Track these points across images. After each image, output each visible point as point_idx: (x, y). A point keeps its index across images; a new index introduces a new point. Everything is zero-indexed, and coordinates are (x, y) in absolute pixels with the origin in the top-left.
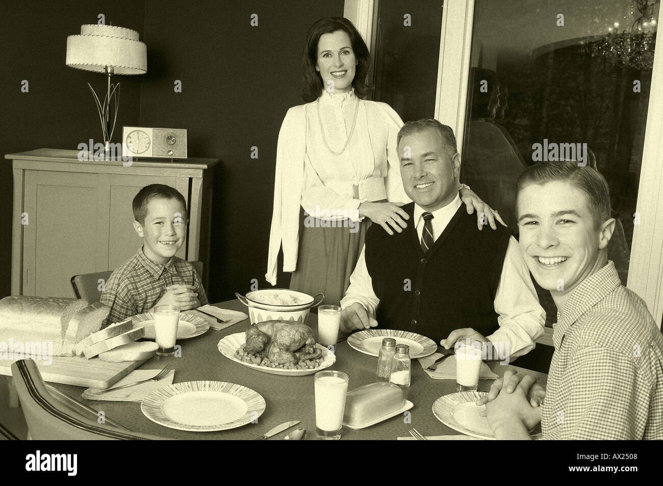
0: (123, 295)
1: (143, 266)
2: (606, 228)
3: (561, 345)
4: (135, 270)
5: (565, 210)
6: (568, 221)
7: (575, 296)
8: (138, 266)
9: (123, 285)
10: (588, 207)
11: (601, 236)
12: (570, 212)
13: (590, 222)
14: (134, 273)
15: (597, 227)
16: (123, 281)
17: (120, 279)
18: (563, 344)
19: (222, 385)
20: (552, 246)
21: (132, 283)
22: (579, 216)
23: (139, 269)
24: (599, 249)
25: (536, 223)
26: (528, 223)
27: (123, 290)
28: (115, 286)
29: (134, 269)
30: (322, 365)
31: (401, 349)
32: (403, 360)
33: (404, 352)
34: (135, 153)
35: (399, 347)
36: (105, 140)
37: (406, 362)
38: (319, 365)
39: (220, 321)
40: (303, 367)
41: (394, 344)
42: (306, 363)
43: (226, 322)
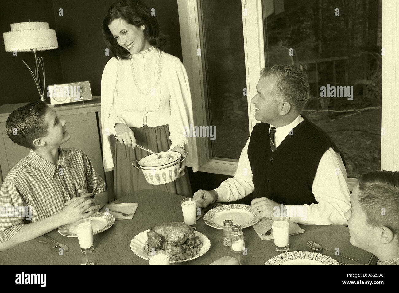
30: (202, 250)
31: (235, 229)
32: (238, 235)
33: (238, 230)
34: (58, 101)
35: (234, 227)
36: (40, 95)
37: (240, 237)
38: (200, 250)
39: (125, 215)
40: (189, 255)
41: (231, 224)
42: (191, 251)
43: (130, 215)
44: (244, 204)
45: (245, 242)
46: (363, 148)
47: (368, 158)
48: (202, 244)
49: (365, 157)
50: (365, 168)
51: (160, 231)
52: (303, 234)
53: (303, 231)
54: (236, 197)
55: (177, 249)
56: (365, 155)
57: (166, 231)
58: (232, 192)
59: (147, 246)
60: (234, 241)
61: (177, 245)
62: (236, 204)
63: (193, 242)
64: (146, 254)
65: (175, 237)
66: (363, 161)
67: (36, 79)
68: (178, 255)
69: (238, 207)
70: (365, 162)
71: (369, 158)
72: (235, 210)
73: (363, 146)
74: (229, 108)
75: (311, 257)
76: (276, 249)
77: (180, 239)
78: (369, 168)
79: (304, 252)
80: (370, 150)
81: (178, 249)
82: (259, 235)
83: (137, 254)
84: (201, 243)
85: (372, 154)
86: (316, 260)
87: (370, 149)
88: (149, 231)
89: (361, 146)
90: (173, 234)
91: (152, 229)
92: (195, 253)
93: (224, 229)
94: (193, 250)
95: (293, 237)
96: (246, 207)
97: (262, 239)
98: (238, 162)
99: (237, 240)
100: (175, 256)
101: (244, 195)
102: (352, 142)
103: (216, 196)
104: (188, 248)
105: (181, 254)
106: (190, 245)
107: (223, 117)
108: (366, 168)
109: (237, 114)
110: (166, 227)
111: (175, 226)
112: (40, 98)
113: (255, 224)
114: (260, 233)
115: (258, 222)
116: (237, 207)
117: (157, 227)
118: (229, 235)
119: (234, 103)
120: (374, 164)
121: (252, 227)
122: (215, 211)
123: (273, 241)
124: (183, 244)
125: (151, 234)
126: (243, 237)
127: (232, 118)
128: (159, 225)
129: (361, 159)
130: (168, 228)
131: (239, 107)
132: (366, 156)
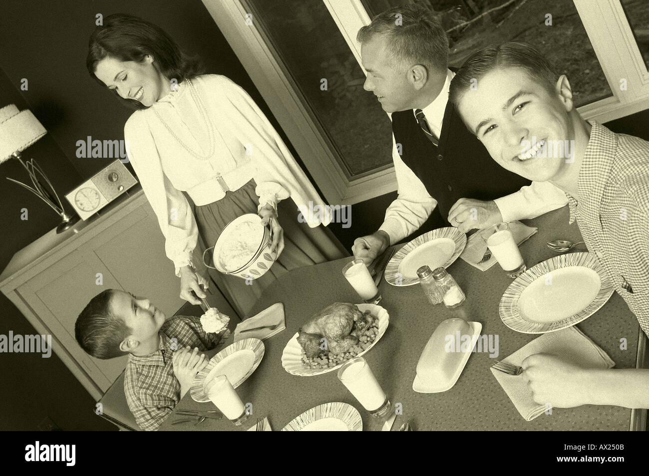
0: (150, 402)
1: (143, 366)
2: (561, 88)
3: (602, 226)
4: (141, 374)
5: (513, 96)
6: (522, 105)
7: (584, 172)
8: (140, 368)
9: (142, 397)
10: (532, 79)
11: (562, 99)
12: (518, 95)
13: (543, 93)
14: (142, 378)
15: (553, 92)
16: (139, 394)
17: (135, 394)
18: (603, 224)
19: (311, 413)
20: (523, 138)
21: (148, 389)
22: (530, 93)
23: (142, 370)
24: (568, 113)
25: (494, 127)
26: (486, 132)
27: (146, 400)
28: (138, 403)
29: (139, 374)
30: (380, 327)
31: (438, 275)
32: (446, 282)
33: (444, 276)
34: (92, 210)
35: (435, 274)
36: (59, 213)
37: (451, 282)
38: (377, 328)
39: (273, 328)
40: (366, 342)
41: (429, 271)
42: (366, 335)
43: (279, 324)
44: (432, 230)
45: (460, 286)
46: (564, 45)
47: (578, 56)
48: (378, 319)
49: (574, 57)
50: (581, 73)
51: (312, 329)
52: (537, 234)
53: (533, 230)
54: (417, 223)
55: (346, 343)
56: (573, 54)
57: (321, 326)
58: (407, 220)
59: (305, 356)
60: (445, 293)
61: (343, 337)
62: (422, 236)
63: (363, 323)
64: (309, 367)
65: (336, 329)
66: (574, 64)
67: (41, 194)
68: (351, 350)
69: (426, 238)
70: (577, 64)
71: (581, 55)
72: (424, 246)
73: (563, 42)
74: (338, 84)
75: (559, 265)
76: (508, 275)
77: (344, 328)
78: (587, 71)
79: (545, 262)
80: (578, 43)
81: (348, 342)
82: (476, 266)
83: (298, 374)
84: (375, 318)
85: (582, 48)
86: (567, 265)
87: (576, 41)
88: (297, 335)
89: (561, 43)
90: (331, 325)
91: (300, 331)
92: (372, 336)
93: (422, 282)
94: (368, 333)
95: (523, 246)
96: (437, 233)
97: (482, 269)
98: (394, 166)
99: (449, 288)
100: (348, 354)
101: (425, 216)
102: (545, 44)
103: (386, 237)
104: (359, 333)
105: (355, 346)
106: (362, 329)
107: (337, 101)
108: (583, 73)
109: (354, 86)
110: (317, 319)
111: (328, 312)
112: (62, 218)
113: (462, 253)
114: (475, 263)
115: (465, 247)
116: (424, 240)
117: (306, 325)
118: (432, 288)
119: (342, 72)
120: (592, 61)
121: (459, 258)
122: (397, 259)
123: (497, 266)
124: (351, 331)
125: (303, 339)
126: (453, 280)
127: (349, 95)
128: (307, 320)
129: (569, 63)
130: (322, 320)
131: (352, 74)
132: (575, 54)
